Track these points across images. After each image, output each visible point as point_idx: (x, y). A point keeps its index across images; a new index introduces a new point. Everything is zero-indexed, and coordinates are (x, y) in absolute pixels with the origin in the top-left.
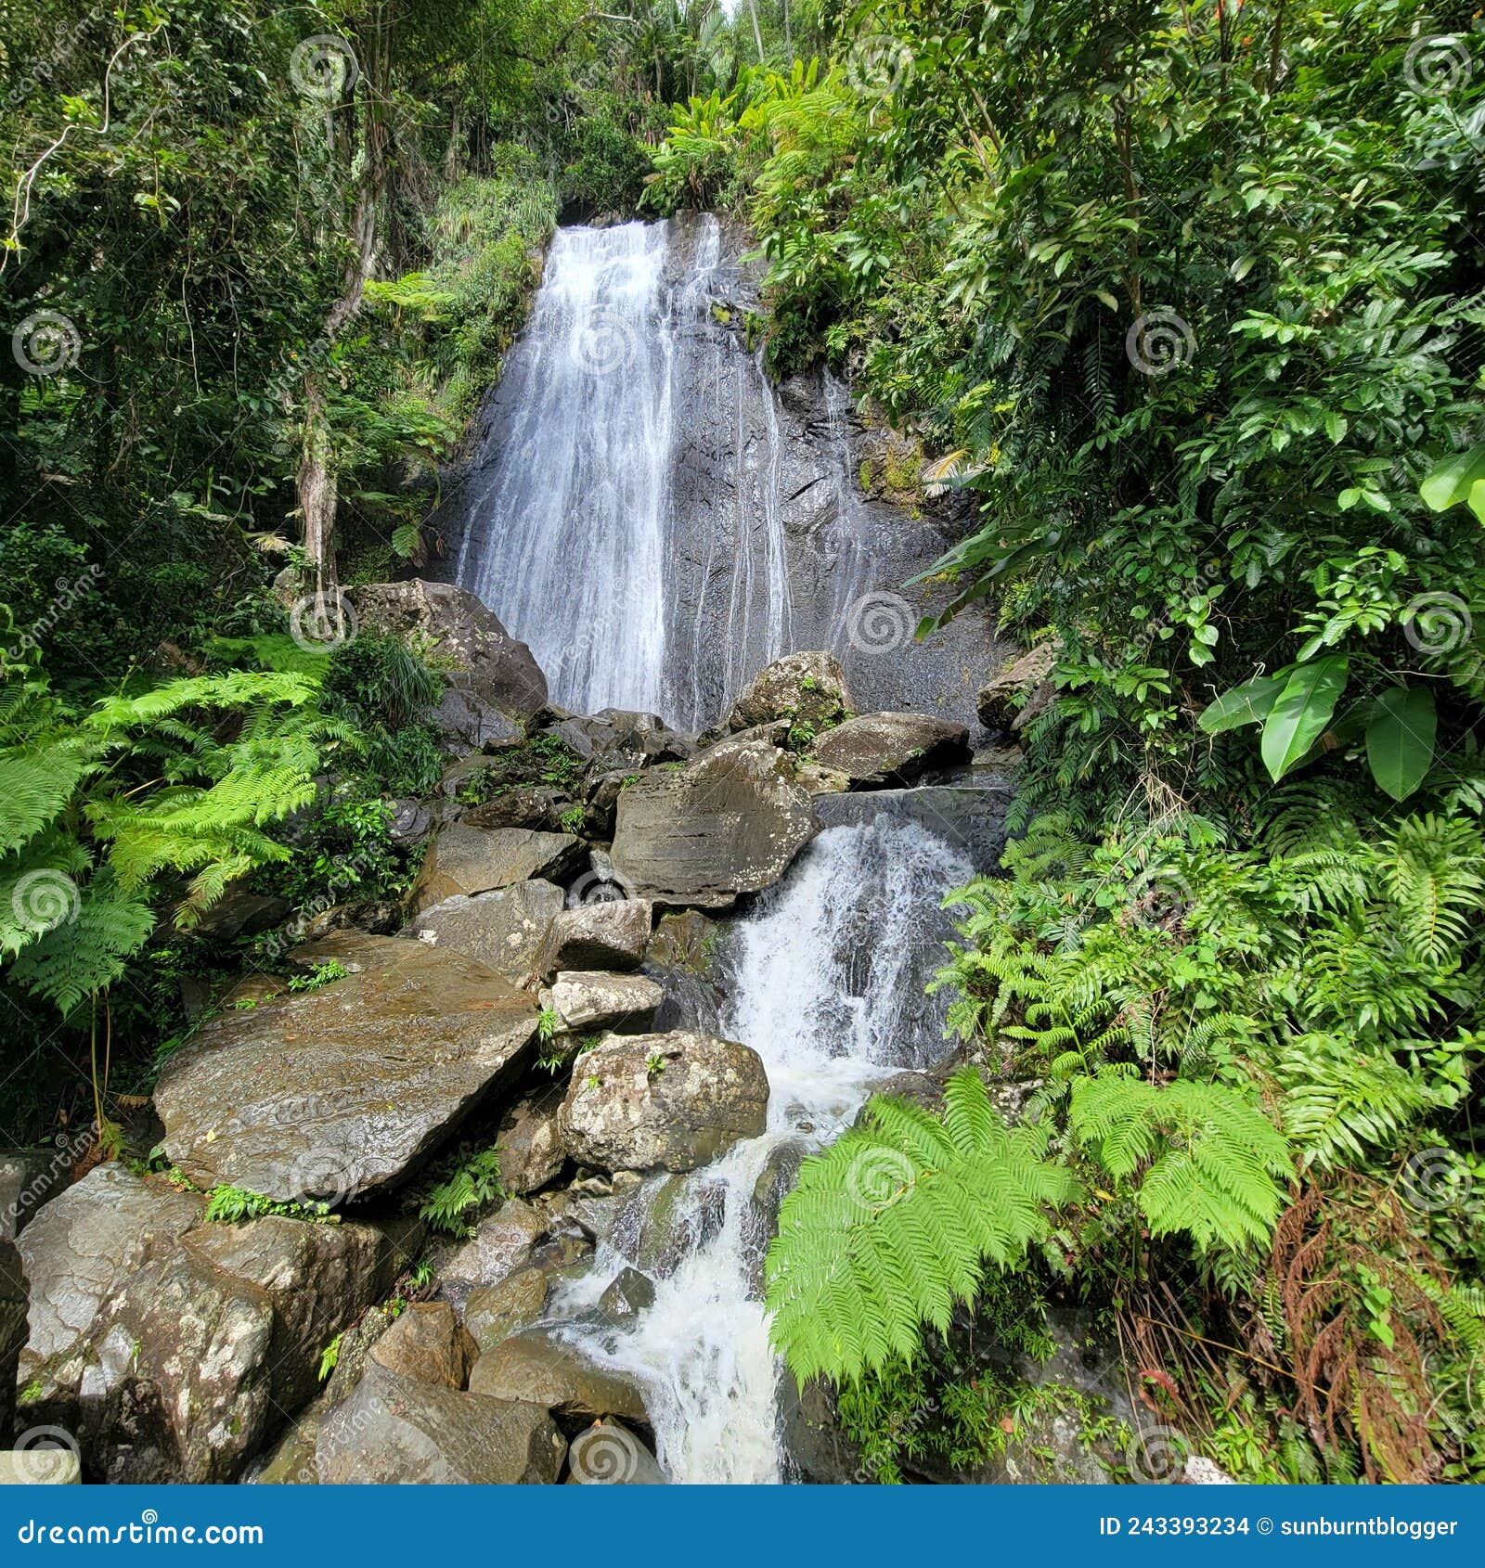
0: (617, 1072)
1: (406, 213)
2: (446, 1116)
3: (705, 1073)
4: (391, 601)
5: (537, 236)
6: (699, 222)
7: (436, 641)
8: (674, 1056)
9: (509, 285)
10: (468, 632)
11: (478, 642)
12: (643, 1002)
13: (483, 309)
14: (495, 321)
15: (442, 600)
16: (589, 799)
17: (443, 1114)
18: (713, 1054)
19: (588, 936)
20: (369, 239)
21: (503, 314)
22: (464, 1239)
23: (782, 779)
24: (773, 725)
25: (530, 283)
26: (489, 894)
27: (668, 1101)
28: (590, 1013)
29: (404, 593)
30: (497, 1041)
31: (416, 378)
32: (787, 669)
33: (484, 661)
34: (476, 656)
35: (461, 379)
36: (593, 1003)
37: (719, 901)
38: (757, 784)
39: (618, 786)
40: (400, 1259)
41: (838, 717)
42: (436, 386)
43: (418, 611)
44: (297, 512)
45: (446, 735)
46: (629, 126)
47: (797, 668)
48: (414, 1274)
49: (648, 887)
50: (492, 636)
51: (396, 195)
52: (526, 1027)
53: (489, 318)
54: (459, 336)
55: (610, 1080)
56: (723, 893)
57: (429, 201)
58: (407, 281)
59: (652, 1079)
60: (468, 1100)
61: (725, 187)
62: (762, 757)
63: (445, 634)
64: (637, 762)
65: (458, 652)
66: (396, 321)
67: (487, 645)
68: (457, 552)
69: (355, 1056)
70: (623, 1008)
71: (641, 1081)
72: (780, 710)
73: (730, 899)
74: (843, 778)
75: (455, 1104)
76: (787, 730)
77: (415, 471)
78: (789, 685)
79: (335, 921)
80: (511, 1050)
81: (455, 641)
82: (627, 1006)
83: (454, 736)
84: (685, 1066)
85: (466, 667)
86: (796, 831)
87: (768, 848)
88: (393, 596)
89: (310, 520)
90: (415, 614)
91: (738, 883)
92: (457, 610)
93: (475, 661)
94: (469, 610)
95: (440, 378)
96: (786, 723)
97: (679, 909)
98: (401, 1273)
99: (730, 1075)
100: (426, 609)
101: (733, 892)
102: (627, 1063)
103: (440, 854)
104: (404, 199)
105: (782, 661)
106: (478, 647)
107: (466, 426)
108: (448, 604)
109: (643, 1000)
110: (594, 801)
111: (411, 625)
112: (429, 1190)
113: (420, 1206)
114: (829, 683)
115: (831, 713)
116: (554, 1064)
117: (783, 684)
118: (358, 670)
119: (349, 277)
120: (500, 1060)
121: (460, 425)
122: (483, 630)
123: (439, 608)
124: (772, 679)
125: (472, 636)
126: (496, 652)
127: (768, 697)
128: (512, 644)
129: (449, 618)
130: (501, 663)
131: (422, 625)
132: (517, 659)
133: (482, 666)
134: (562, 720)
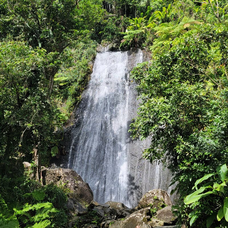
4: (54, 174)
5: (91, 58)
6: (137, 52)
7: (65, 184)
9: (83, 75)
10: (73, 182)
11: (76, 184)
13: (76, 80)
14: (79, 84)
15: (67, 173)
21: (82, 82)
23: (144, 223)
24: (146, 208)
25: (89, 72)
29: (57, 172)
32: (150, 194)
33: (77, 189)
34: (75, 188)
35: (70, 101)
38: (139, 224)
39: (109, 224)
41: (163, 206)
43: (61, 176)
46: (117, 25)
47: (153, 194)
50: (79, 182)
53: (78, 83)
54: (70, 89)
61: (144, 42)
62: (140, 217)
63: (68, 182)
65: (71, 187)
67: (78, 184)
68: (68, 153)
72: (149, 204)
74: (162, 222)
76: (149, 210)
78: (151, 198)
81: (70, 184)
85: (72, 191)
88: (55, 172)
90: (60, 177)
92: (70, 176)
93: (75, 189)
94: (74, 175)
95: (64, 100)
96: (149, 208)
100: (63, 176)
105: (149, 192)
106: (76, 185)
107: (71, 114)
108: (68, 174)
110: (103, 227)
111: (58, 180)
114: (160, 197)
115: (161, 205)
117: (150, 198)
118: (49, 195)
121: (69, 114)
122: (77, 180)
123: (66, 176)
124: (147, 196)
125: (74, 182)
126: (80, 186)
127: (146, 201)
128: (84, 184)
129: (68, 178)
130: (82, 189)
131: (61, 180)
132: (86, 188)
133: (77, 191)
134: (97, 206)
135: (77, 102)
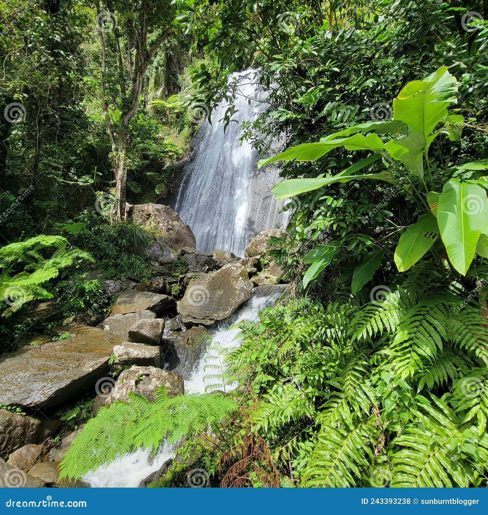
0: (126, 379)
1: (173, 75)
2: (64, 386)
3: (158, 383)
4: (142, 211)
7: (155, 224)
8: (147, 375)
10: (166, 221)
11: (170, 225)
12: (148, 355)
15: (158, 210)
16: (180, 283)
17: (63, 385)
18: (162, 376)
19: (135, 330)
20: (140, 89)
22: (73, 430)
23: (241, 278)
24: (254, 258)
26: (129, 314)
27: (141, 391)
28: (125, 357)
29: (146, 208)
30: (92, 363)
31: (172, 132)
32: (263, 236)
33: (171, 232)
34: (168, 230)
35: (186, 131)
36: (127, 353)
37: (209, 323)
38: (232, 280)
39: (191, 278)
40: (47, 432)
42: (179, 134)
43: (150, 214)
44: (114, 181)
45: (150, 258)
48: (54, 438)
49: (189, 316)
50: (175, 223)
51: (170, 69)
52: (104, 360)
54: (186, 116)
55: (125, 381)
56: (211, 320)
57: (181, 69)
58: (172, 98)
59: (137, 382)
60: (74, 382)
62: (237, 269)
63: (158, 222)
64: (204, 270)
65: (162, 228)
66: (168, 112)
67: (173, 226)
68: (178, 192)
69: (48, 363)
70: (139, 356)
71: (133, 382)
72: (259, 252)
73: (212, 322)
74: (274, 278)
75: (68, 382)
76: (258, 259)
77: (168, 164)
78: (263, 242)
79: (75, 320)
80: (96, 367)
81: (161, 225)
82: (141, 356)
83: (153, 258)
84: (150, 379)
85: (164, 234)
86: (238, 298)
87: (228, 304)
88: (143, 209)
89: (118, 184)
90: (149, 215)
91: (216, 316)
92: (163, 214)
93: (168, 232)
94: (167, 214)
95: (180, 131)
96: (259, 257)
97: (197, 325)
98: (47, 437)
99: (168, 385)
100: (152, 213)
101: (214, 320)
102: (129, 375)
103: (119, 300)
104: (172, 70)
105: (262, 233)
106: (169, 227)
107: (186, 147)
108: (160, 212)
109: (147, 354)
110: (182, 284)
111: (148, 219)
112: (66, 411)
113: (61, 416)
116: (115, 374)
117: (261, 242)
119: (134, 102)
120: (91, 370)
121: (184, 147)
122: (172, 221)
123: (157, 213)
124: (258, 240)
125: (168, 222)
126: (177, 228)
127: (256, 247)
128: (183, 226)
129: (160, 216)
130: (178, 232)
131: (151, 219)
132: (185, 231)
133: (171, 234)
134: (188, 254)
135: (194, 132)
